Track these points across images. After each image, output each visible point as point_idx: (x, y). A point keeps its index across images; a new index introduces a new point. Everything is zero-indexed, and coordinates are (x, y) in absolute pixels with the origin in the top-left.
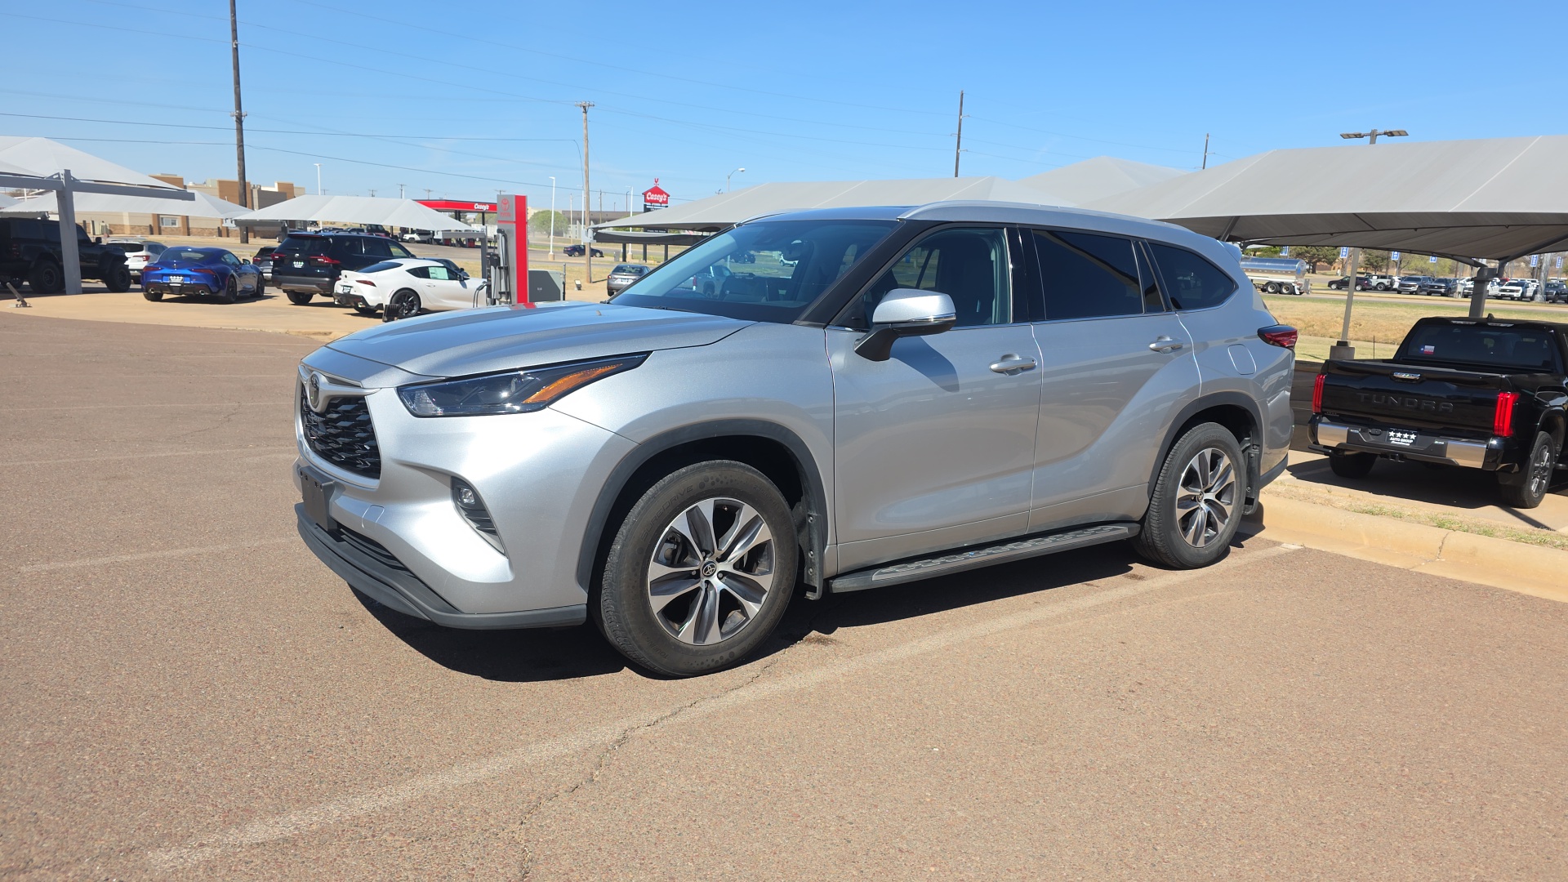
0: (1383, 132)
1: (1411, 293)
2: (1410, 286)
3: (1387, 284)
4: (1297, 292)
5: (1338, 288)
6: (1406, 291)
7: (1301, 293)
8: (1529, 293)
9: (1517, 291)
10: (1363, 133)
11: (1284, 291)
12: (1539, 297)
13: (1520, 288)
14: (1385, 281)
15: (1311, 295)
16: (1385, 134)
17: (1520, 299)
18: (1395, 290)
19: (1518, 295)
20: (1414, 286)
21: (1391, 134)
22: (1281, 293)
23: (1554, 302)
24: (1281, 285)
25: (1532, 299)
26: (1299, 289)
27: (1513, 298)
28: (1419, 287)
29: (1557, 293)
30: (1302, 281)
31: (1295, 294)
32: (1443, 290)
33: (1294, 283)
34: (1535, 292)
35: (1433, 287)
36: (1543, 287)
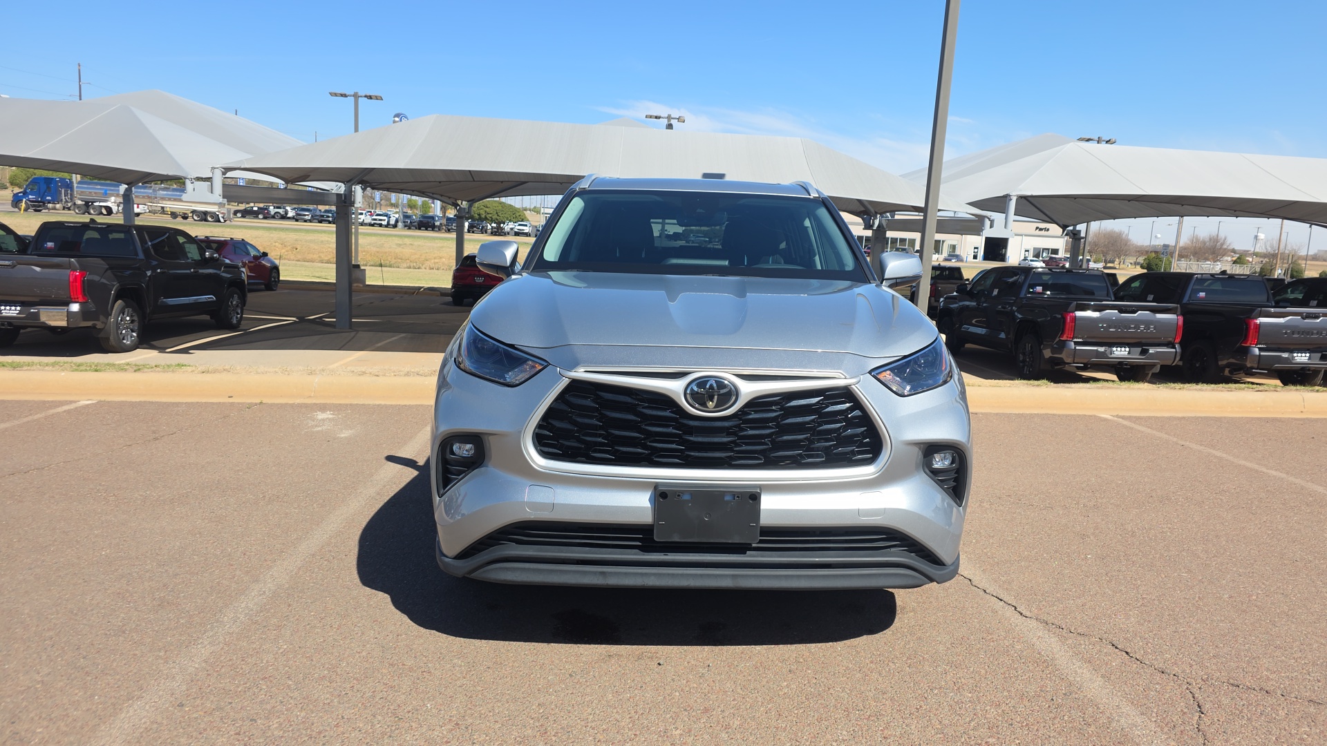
0: (364, 95)
1: (305, 221)
2: (305, 215)
3: (282, 213)
4: (222, 220)
5: (243, 216)
6: (302, 219)
7: (225, 221)
8: (392, 222)
9: (384, 220)
10: (347, 94)
11: (209, 219)
12: (400, 224)
13: (385, 218)
14: (281, 211)
15: (233, 223)
16: (366, 96)
17: (387, 226)
18: (289, 218)
19: (384, 223)
20: (308, 215)
21: (370, 97)
22: (206, 220)
23: (409, 228)
24: (205, 213)
25: (395, 226)
26: (223, 218)
27: (381, 225)
28: (312, 216)
29: (411, 222)
30: (224, 210)
31: (219, 221)
32: (330, 219)
33: (218, 211)
34: (397, 221)
35: (323, 216)
36: (402, 217)
